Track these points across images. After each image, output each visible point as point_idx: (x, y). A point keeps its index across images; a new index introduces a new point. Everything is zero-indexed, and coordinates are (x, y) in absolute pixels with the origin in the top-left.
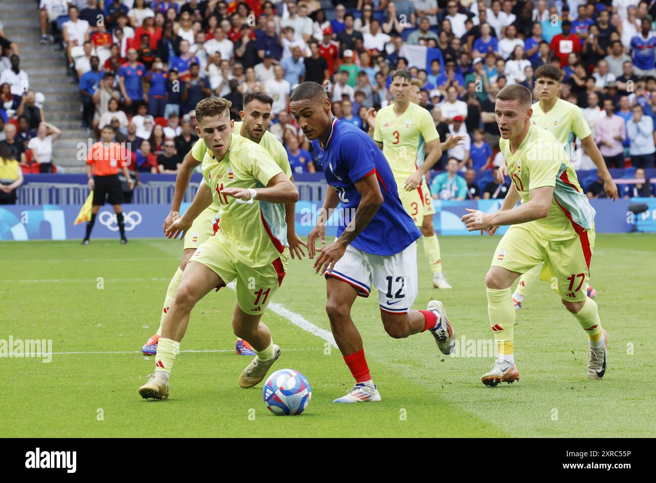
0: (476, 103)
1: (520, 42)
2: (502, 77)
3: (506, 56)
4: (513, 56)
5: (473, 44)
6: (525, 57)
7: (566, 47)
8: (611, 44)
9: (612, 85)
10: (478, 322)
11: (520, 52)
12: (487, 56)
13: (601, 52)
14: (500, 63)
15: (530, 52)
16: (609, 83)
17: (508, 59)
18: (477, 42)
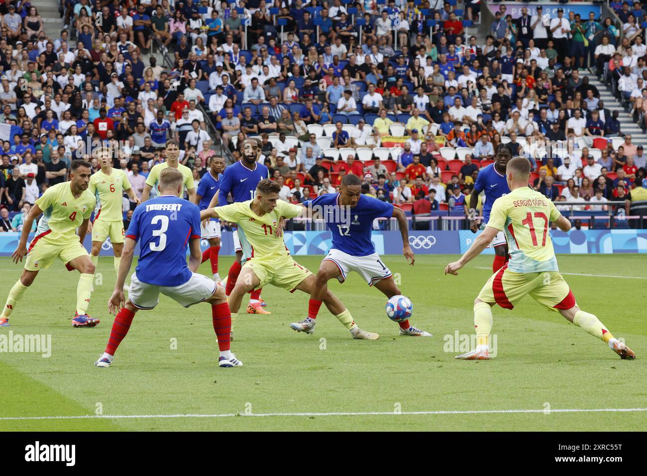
0: (43, 165)
1: (73, 123)
2: (62, 147)
3: (64, 132)
4: (69, 132)
5: (41, 123)
6: (78, 134)
7: (103, 126)
8: (137, 124)
9: (137, 153)
10: (44, 317)
11: (74, 129)
12: (50, 132)
13: (131, 130)
14: (60, 137)
15: (81, 129)
16: (135, 151)
17: (65, 135)
18: (44, 122)
